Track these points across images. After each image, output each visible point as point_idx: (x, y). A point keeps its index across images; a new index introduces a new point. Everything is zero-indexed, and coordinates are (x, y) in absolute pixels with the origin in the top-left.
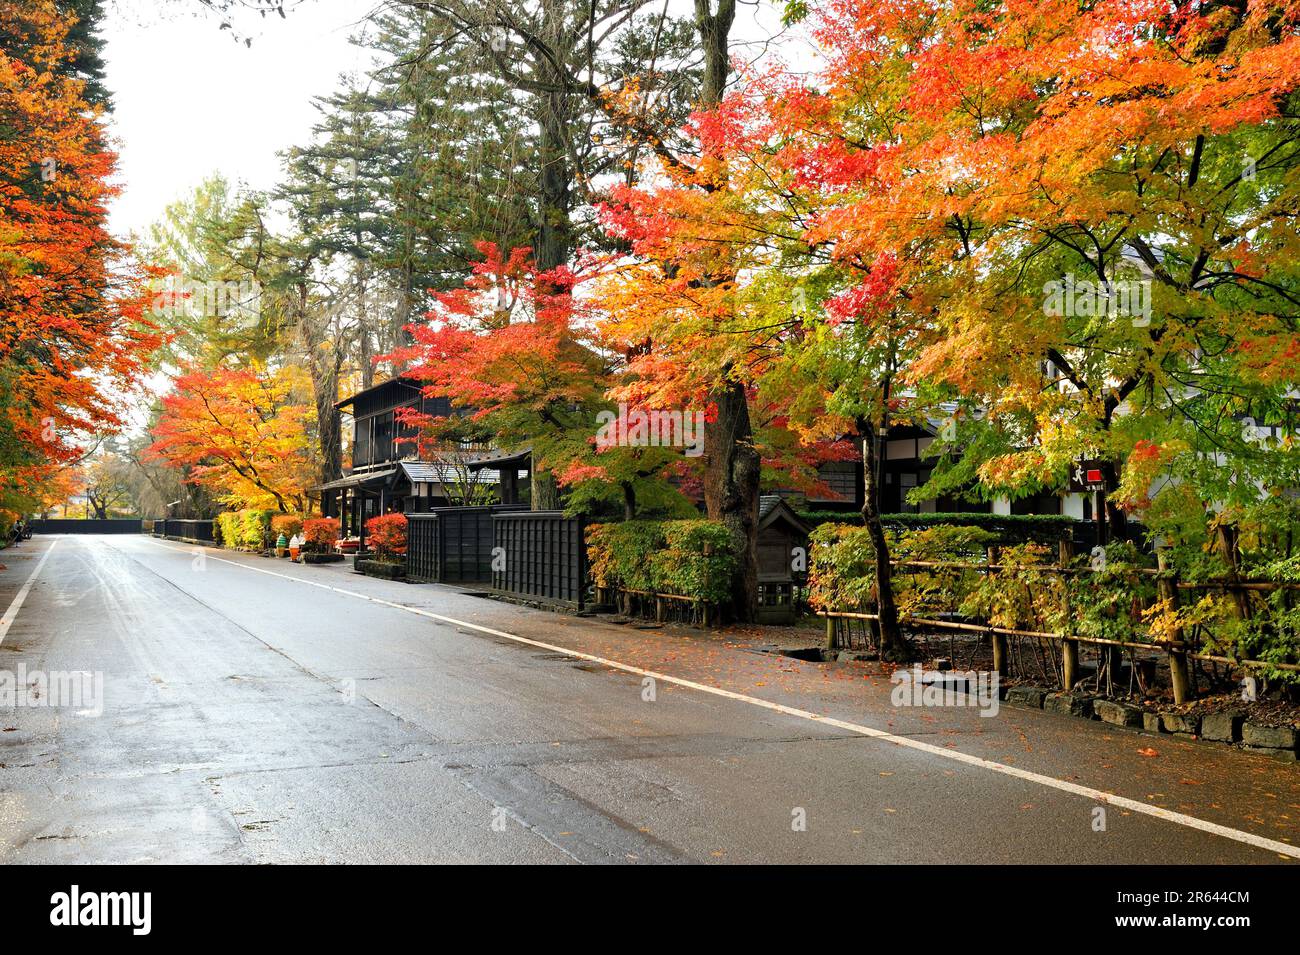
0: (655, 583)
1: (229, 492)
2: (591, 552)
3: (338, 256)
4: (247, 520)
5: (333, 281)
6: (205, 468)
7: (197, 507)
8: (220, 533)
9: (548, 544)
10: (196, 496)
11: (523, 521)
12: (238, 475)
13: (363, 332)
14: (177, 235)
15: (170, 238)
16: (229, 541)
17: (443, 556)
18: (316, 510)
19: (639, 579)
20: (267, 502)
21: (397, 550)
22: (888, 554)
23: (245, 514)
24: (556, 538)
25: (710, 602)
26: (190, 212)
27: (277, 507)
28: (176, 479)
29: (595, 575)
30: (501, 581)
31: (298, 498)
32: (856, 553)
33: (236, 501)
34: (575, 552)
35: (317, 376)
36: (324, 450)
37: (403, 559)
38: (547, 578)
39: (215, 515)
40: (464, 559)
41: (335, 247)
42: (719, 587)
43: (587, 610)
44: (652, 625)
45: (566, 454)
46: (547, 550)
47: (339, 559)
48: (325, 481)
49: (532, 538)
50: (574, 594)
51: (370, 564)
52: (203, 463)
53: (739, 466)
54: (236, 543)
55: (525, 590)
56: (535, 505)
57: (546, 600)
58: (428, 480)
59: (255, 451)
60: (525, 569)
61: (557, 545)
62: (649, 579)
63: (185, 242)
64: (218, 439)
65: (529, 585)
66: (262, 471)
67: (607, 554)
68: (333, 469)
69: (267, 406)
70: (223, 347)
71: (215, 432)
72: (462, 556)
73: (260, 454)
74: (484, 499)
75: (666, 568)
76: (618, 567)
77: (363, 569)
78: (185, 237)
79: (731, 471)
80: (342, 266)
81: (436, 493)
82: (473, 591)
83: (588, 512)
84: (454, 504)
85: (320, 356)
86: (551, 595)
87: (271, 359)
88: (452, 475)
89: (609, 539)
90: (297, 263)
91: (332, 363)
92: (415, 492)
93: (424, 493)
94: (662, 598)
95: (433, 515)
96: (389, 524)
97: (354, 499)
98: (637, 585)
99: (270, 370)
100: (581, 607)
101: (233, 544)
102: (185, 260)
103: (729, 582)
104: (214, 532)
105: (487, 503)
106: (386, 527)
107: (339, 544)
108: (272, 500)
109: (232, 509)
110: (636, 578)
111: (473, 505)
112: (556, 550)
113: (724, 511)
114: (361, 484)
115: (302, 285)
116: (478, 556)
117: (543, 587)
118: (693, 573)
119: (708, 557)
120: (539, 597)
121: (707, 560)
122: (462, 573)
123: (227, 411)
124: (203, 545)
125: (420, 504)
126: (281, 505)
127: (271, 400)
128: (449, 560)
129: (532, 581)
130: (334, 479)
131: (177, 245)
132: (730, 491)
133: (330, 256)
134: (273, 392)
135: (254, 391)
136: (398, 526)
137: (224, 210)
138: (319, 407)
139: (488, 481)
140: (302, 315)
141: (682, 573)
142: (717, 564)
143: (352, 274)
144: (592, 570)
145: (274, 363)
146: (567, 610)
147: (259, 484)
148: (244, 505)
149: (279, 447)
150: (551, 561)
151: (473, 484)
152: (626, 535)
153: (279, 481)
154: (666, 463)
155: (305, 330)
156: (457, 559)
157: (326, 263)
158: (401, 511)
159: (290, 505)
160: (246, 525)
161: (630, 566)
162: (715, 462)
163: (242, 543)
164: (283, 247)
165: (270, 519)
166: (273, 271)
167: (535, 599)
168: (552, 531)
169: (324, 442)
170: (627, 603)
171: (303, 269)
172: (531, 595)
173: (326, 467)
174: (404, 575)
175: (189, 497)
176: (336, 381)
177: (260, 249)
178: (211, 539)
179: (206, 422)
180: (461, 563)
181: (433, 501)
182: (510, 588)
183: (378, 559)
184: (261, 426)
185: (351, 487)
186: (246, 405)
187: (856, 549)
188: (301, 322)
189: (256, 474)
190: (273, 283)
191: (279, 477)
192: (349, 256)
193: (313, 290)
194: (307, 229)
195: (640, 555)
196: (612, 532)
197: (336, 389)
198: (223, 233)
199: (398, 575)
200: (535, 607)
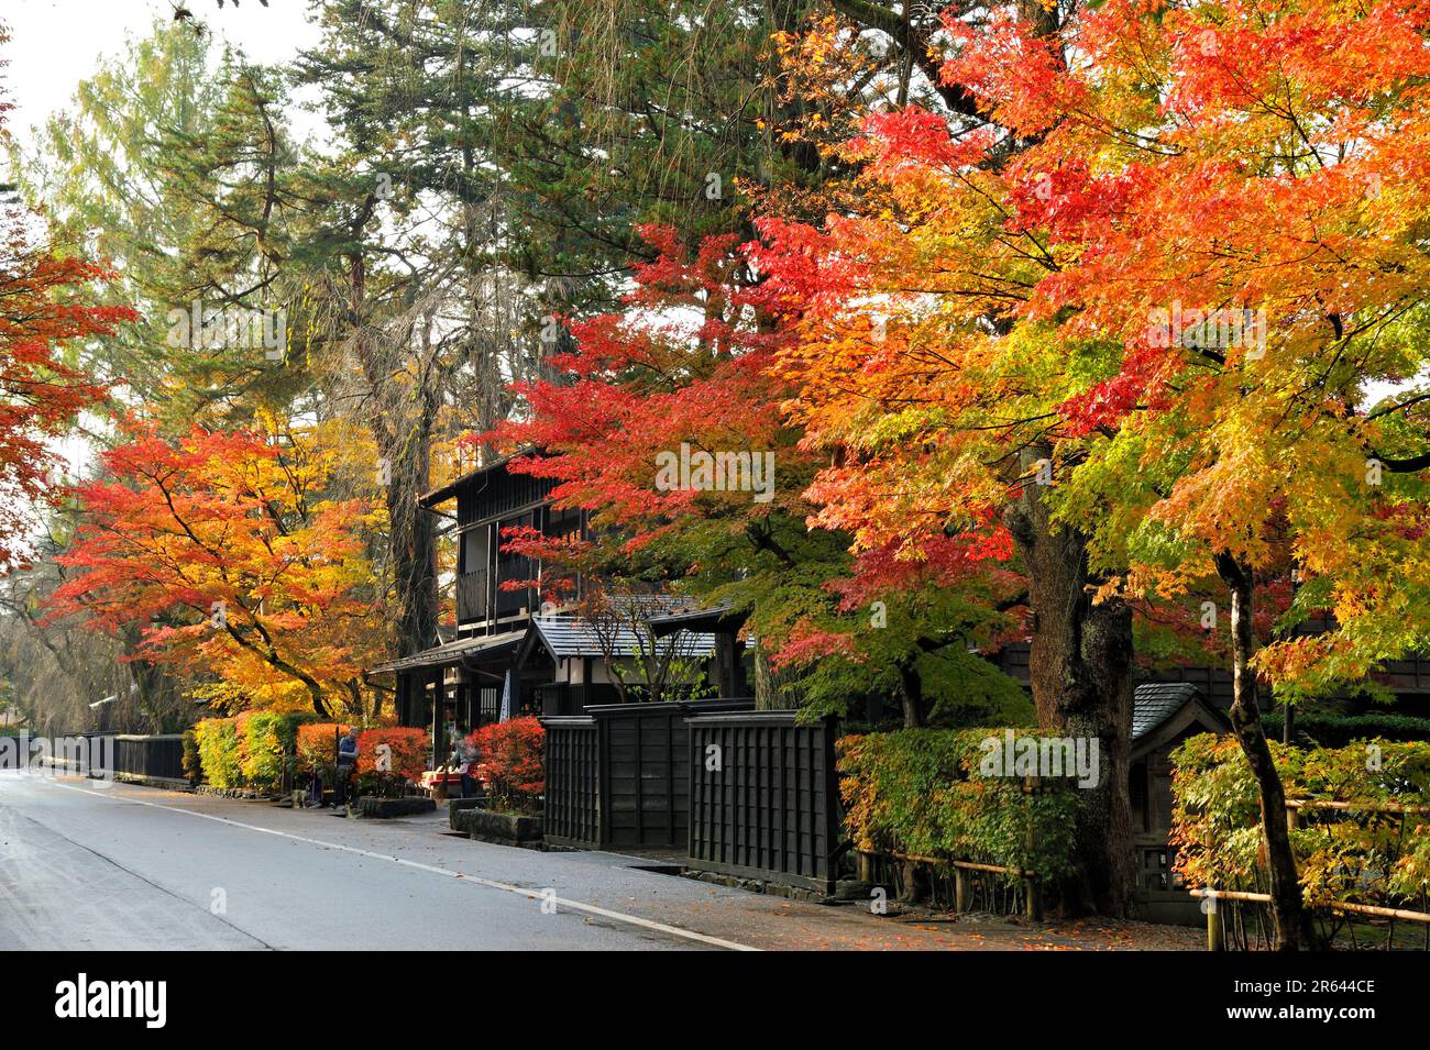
0: (947, 842)
1: (217, 678)
2: (847, 785)
3: (426, 195)
4: (251, 733)
5: (418, 245)
6: (167, 631)
7: (151, 708)
8: (196, 762)
9: (778, 773)
10: (149, 686)
11: (737, 730)
12: (232, 643)
13: (478, 348)
14: (104, 145)
15: (90, 150)
16: (216, 778)
17: (608, 798)
18: (388, 711)
19: (922, 834)
20: (291, 697)
21: (527, 787)
22: (1280, 789)
23: (247, 721)
24: (791, 762)
25: (1036, 874)
26: (129, 95)
27: (310, 706)
28: (109, 649)
29: (855, 830)
30: (702, 843)
31: (352, 685)
32: (1236, 786)
33: (228, 696)
34: (820, 786)
35: (387, 445)
36: (402, 589)
37: (539, 805)
38: (778, 836)
39: (188, 725)
40: (647, 804)
41: (421, 179)
42: (1053, 849)
43: (840, 892)
44: (940, 916)
45: (787, 611)
46: (777, 783)
47: (424, 808)
48: (404, 651)
49: (752, 762)
50: (822, 864)
51: (478, 816)
52: (165, 619)
53: (1090, 630)
54: (230, 782)
55: (742, 860)
56: (761, 701)
57: (776, 877)
58: (584, 652)
59: (267, 593)
60: (742, 820)
61: (792, 775)
62: (938, 833)
63: (120, 159)
64: (192, 570)
65: (748, 849)
66: (281, 633)
67: (872, 789)
68: (419, 626)
69: (292, 501)
70: (200, 387)
71: (188, 559)
72: (641, 797)
73: (276, 601)
74: (689, 687)
75: (962, 814)
76: (891, 813)
77: (464, 828)
78: (121, 150)
79: (1077, 639)
80: (435, 216)
81: (599, 678)
82: (657, 863)
83: (842, 714)
84: (631, 698)
85: (393, 400)
86: (785, 869)
87: (298, 402)
88: (627, 641)
89: (872, 762)
90: (346, 212)
91: (415, 413)
92: (561, 676)
93: (576, 678)
94: (962, 869)
95: (588, 720)
96: (512, 736)
97: (460, 688)
98: (918, 847)
99: (296, 423)
100: (831, 889)
101: (223, 785)
102: (122, 195)
103: (1071, 840)
104: (185, 760)
105: (693, 696)
106: (508, 745)
107: (428, 779)
108: (298, 691)
109: (222, 711)
110: (916, 833)
111: (667, 698)
112: (791, 784)
113: (1064, 712)
114: (468, 659)
115: (355, 258)
116: (672, 797)
117: (772, 853)
118: (1006, 822)
119: (1033, 793)
120: (766, 873)
121: (1030, 800)
122: (643, 830)
123: (210, 514)
124: (163, 787)
125: (568, 699)
126: (318, 705)
127: (297, 489)
128: (617, 805)
129: (753, 842)
130: (422, 647)
131: (104, 167)
132: (1074, 675)
133: (411, 196)
134: (302, 473)
135: (264, 473)
136: (529, 743)
137: (198, 90)
138: (391, 504)
139: (697, 653)
140: (354, 320)
141: (989, 822)
142: (1048, 807)
143: (455, 230)
144: (848, 821)
145: (305, 409)
146: (808, 895)
147: (274, 660)
148: (244, 703)
149: (315, 586)
150: (784, 804)
151: (667, 659)
152: (899, 756)
153: (315, 653)
154: (971, 625)
155: (362, 351)
156: (633, 805)
157: (403, 209)
158: (536, 713)
159: (336, 702)
160: (251, 743)
161: (907, 811)
162: (1045, 624)
163: (241, 781)
164: (316, 181)
165: (295, 731)
166: (297, 232)
167: (757, 874)
168: (784, 750)
169: (402, 574)
170: (908, 881)
171: (357, 225)
172: (752, 871)
173: (406, 625)
174: (539, 836)
175: (134, 687)
176: (423, 452)
177: (271, 184)
178: (180, 774)
179: (169, 538)
180: (641, 812)
181: (593, 692)
182: (718, 856)
183: (493, 808)
184: (279, 543)
185: (453, 664)
186: (249, 502)
187: (1236, 779)
188: (354, 334)
189: (268, 641)
190: (299, 254)
191: (313, 645)
192: (447, 195)
193: (377, 267)
194: (364, 142)
195: (921, 791)
196: (878, 751)
197: (425, 465)
198: (199, 156)
199: (529, 836)
200: (758, 890)
